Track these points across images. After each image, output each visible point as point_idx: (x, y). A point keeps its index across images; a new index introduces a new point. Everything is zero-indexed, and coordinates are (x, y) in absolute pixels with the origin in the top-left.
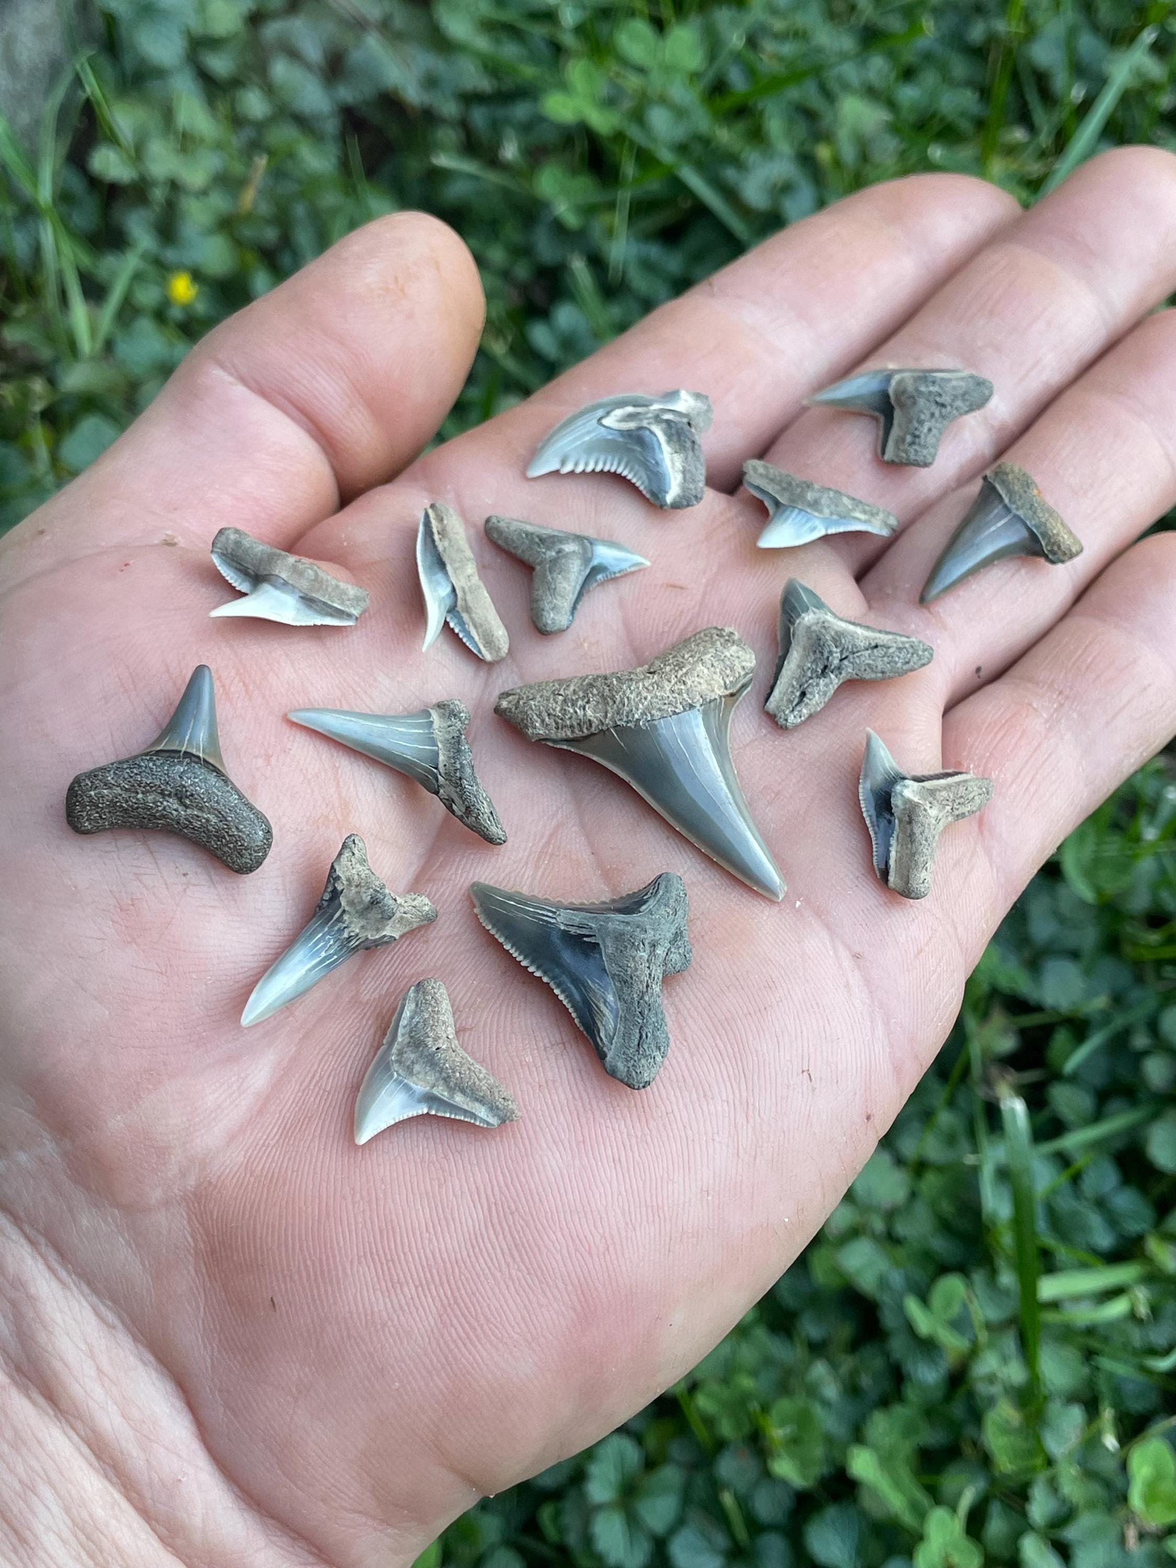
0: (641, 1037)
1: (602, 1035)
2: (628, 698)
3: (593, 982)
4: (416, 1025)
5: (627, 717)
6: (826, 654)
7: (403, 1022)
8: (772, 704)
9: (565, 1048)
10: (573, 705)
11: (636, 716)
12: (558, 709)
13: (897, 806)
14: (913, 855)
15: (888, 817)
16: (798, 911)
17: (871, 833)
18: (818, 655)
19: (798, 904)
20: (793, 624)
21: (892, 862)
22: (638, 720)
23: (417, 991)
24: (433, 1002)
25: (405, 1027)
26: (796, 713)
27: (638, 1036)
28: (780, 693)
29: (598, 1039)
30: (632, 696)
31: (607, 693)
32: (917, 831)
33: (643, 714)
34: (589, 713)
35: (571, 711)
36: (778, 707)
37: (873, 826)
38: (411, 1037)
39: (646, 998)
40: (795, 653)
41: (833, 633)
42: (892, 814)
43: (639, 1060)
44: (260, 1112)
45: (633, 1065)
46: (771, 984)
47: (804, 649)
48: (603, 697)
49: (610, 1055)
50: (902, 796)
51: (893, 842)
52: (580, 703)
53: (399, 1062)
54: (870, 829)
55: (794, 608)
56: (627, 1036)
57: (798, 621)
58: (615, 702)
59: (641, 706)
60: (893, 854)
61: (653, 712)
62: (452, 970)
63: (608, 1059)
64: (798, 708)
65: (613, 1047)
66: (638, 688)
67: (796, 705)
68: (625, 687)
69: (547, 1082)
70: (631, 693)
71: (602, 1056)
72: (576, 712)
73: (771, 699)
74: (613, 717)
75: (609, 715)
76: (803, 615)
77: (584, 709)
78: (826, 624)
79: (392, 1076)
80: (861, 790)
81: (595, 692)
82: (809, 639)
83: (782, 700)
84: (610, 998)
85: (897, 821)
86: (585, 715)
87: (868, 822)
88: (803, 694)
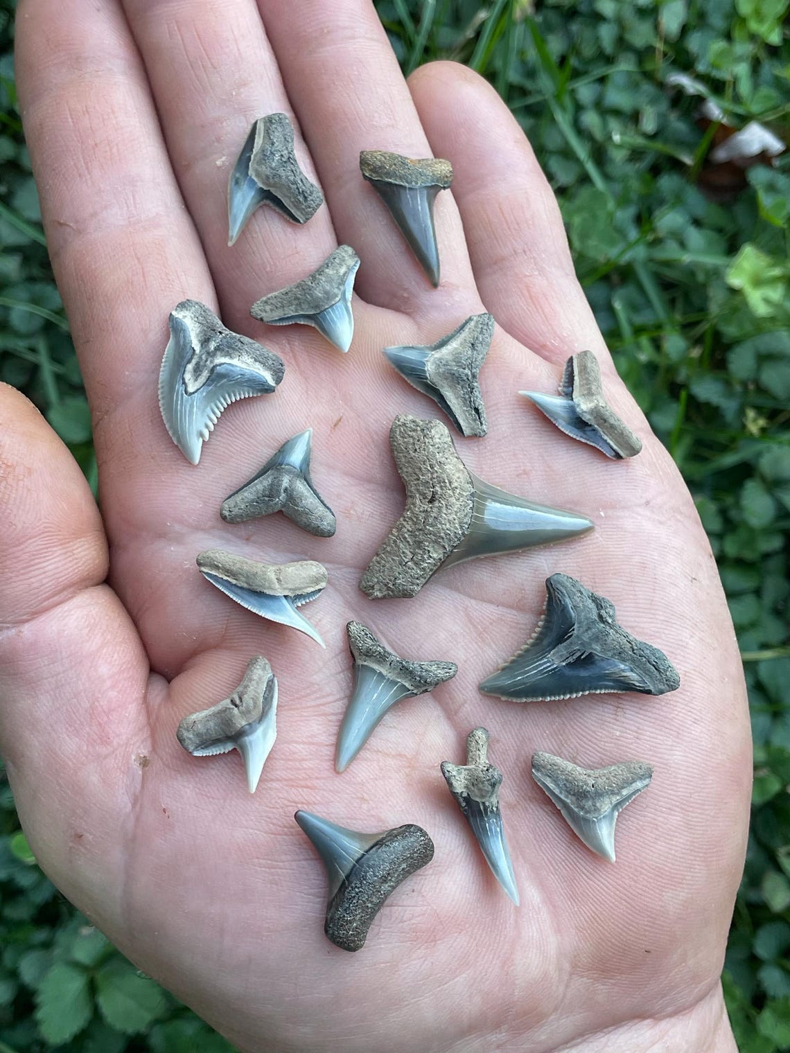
0: (654, 666)
1: (638, 684)
2: (447, 529)
3: (608, 670)
4: (566, 786)
5: (457, 537)
6: (465, 378)
7: (557, 791)
8: (467, 431)
9: (623, 709)
10: (423, 562)
11: (460, 532)
12: (419, 571)
13: (589, 419)
14: (622, 434)
15: (590, 428)
16: (606, 517)
17: (591, 444)
18: (462, 383)
19: (602, 514)
20: (427, 379)
21: (615, 447)
22: (463, 534)
23: (538, 770)
24: (555, 768)
25: (561, 793)
26: (484, 422)
27: (652, 667)
28: (464, 420)
29: (639, 688)
30: (448, 526)
31: (433, 538)
32: (612, 421)
33: (461, 527)
34: (435, 555)
35: (426, 565)
36: (472, 429)
37: (588, 440)
38: (574, 795)
39: (635, 648)
40: (447, 393)
41: (454, 364)
42: (591, 425)
43: (666, 675)
44: (554, 907)
45: (666, 681)
46: (644, 565)
47: (450, 387)
48: (436, 542)
49: (651, 688)
50: (585, 412)
51: (605, 437)
52: (425, 556)
53: (587, 812)
54: (588, 442)
55: (413, 369)
56: (647, 672)
57: (428, 375)
58: (443, 538)
59: (457, 525)
60: (612, 443)
61: (465, 521)
62: (529, 739)
63: (653, 690)
64: (482, 419)
65: (648, 684)
66: (445, 519)
67: (480, 418)
68: (439, 526)
69: (636, 732)
70: (446, 525)
71: (649, 692)
72: (429, 563)
73: (464, 428)
74: (449, 545)
75: (446, 547)
76: (426, 369)
77: (431, 557)
78: (444, 362)
79: (594, 821)
80: (562, 429)
81: (427, 544)
82: (446, 379)
83: (469, 423)
84: (622, 666)
85: (596, 426)
86: (434, 559)
87: (583, 441)
88: (477, 410)
